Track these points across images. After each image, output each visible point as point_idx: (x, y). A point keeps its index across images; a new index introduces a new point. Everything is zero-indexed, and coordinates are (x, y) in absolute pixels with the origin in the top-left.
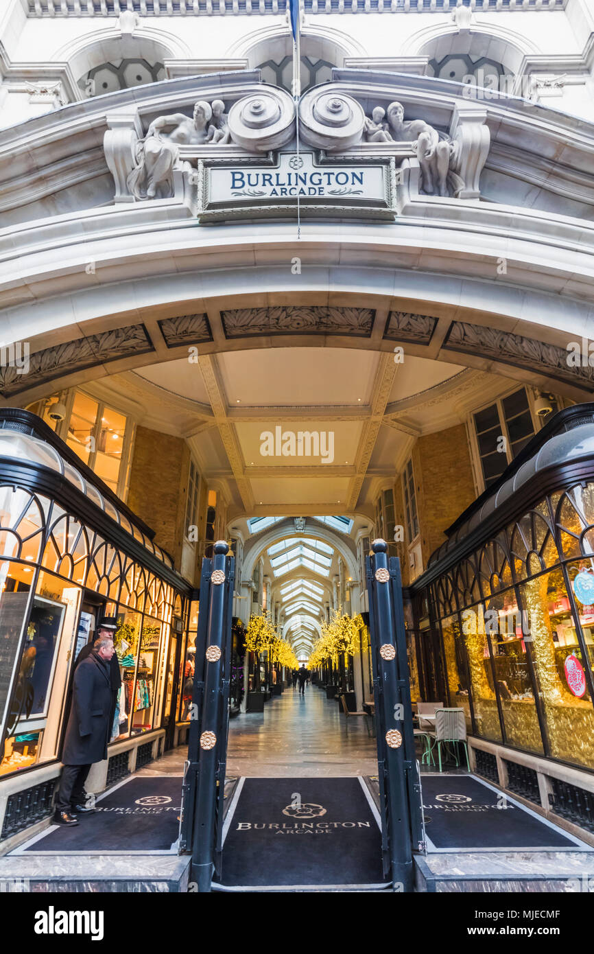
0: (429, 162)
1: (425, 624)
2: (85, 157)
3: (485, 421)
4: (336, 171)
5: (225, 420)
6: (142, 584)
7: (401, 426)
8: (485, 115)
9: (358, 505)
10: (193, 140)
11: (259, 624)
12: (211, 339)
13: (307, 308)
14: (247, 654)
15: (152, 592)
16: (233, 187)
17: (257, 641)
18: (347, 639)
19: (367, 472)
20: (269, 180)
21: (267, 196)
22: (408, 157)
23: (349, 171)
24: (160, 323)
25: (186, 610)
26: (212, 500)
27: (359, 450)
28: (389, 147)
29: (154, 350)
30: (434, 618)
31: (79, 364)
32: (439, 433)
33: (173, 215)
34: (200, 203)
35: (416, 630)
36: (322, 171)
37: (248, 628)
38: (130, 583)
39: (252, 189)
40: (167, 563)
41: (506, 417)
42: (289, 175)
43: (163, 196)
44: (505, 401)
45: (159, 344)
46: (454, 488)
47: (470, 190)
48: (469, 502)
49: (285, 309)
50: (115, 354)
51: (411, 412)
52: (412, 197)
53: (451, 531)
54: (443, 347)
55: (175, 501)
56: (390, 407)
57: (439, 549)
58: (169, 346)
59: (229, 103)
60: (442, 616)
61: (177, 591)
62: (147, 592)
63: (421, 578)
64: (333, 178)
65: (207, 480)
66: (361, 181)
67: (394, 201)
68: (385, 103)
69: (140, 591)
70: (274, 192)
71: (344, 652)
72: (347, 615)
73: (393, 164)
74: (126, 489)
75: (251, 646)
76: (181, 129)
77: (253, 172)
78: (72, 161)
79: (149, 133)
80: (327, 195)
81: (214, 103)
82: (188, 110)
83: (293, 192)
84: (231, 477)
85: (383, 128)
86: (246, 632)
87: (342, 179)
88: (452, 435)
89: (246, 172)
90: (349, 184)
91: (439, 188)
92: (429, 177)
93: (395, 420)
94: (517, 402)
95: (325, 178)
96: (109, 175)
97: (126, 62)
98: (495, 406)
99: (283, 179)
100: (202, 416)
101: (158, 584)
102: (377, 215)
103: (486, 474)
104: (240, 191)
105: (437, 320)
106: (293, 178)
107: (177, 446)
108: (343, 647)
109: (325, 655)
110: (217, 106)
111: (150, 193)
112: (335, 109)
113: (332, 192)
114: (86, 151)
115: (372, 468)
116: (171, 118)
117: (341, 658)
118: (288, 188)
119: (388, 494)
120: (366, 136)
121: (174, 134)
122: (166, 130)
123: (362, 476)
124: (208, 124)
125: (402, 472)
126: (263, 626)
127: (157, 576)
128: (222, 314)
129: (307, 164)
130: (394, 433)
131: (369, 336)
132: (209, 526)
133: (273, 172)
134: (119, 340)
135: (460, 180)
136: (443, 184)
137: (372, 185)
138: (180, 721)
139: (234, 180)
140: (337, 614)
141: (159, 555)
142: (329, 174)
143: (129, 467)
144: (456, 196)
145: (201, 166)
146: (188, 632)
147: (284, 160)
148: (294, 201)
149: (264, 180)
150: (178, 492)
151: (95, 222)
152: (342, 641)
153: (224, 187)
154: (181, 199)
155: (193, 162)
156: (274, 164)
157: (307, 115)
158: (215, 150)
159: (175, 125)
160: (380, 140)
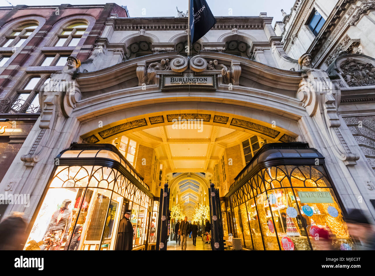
0: (225, 75)
1: (229, 209)
2: (131, 73)
3: (245, 144)
4: (200, 78)
5: (166, 143)
6: (140, 196)
7: (220, 145)
8: (240, 64)
9: (208, 169)
10: (160, 69)
11: (175, 209)
12: (164, 122)
13: (191, 114)
14: (171, 220)
15: (143, 198)
16: (171, 82)
17: (175, 215)
18: (205, 215)
19: (210, 159)
20: (181, 80)
21: (180, 85)
22: (219, 74)
23: (203, 78)
24: (150, 118)
25: (152, 204)
26: (161, 168)
27: (207, 152)
28: (215, 71)
29: (147, 125)
30: (231, 207)
31: (125, 129)
32: (232, 147)
33: (154, 89)
34: (162, 86)
35: (226, 211)
36: (196, 78)
37: (172, 211)
38: (137, 196)
39: (176, 82)
40: (148, 188)
41: (252, 143)
42: (187, 79)
43: (152, 84)
44: (251, 138)
45: (149, 123)
46: (237, 165)
47: (236, 83)
48: (242, 169)
49: (185, 114)
50: (135, 127)
51: (223, 141)
52: (221, 85)
53: (236, 179)
54: (231, 125)
55: (150, 168)
56: (217, 140)
57: (232, 185)
58: (152, 124)
59: (170, 60)
60: (234, 206)
61: (150, 198)
62: (141, 198)
63: (227, 194)
64: (199, 79)
65: (160, 161)
66: (206, 81)
67: (215, 86)
68: (213, 60)
69: (139, 198)
70: (182, 83)
71: (203, 219)
72: (204, 206)
73: (215, 76)
74: (136, 165)
75: (172, 217)
76: (157, 66)
77: (177, 78)
78: (127, 75)
79: (149, 67)
81: (167, 59)
82: (159, 61)
83: (188, 83)
84: (167, 160)
85: (212, 67)
86: (171, 212)
87: (201, 80)
88: (235, 148)
89: (175, 78)
90: (203, 82)
91: (228, 82)
92: (225, 79)
93: (218, 143)
94: (254, 139)
95: (196, 80)
96: (137, 78)
97: (141, 42)
98: (248, 140)
99: (185, 80)
100: (159, 142)
101: (145, 195)
102: (209, 89)
103: (246, 161)
104: (173, 83)
105: (228, 118)
106: (188, 79)
107: (151, 151)
108: (203, 217)
109: (197, 220)
110: (167, 60)
111: (148, 83)
112: (200, 62)
113: (198, 83)
114: (131, 72)
115: (212, 158)
116: (154, 63)
117: (203, 221)
118: (186, 82)
119: (217, 166)
120: (208, 68)
121: (155, 67)
122: (153, 66)
123: (209, 160)
124: (165, 65)
125: (221, 159)
126: (176, 210)
127: (144, 193)
128: (167, 115)
129: (192, 76)
130: (218, 147)
131: (209, 121)
132: (160, 176)
133: (182, 78)
134: (137, 123)
136: (229, 81)
137: (209, 82)
138: (149, 243)
139: (171, 80)
140: (201, 205)
141: (145, 186)
142: (197, 79)
143: (137, 158)
145: (162, 76)
146: (153, 211)
147: (185, 75)
148: (188, 86)
149: (180, 80)
150: (151, 166)
151: (132, 91)
152: (203, 215)
153: (168, 82)
154: (156, 85)
155: (160, 75)
156: (183, 76)
157: (191, 63)
158: (166, 72)
159: (156, 65)
160: (212, 69)
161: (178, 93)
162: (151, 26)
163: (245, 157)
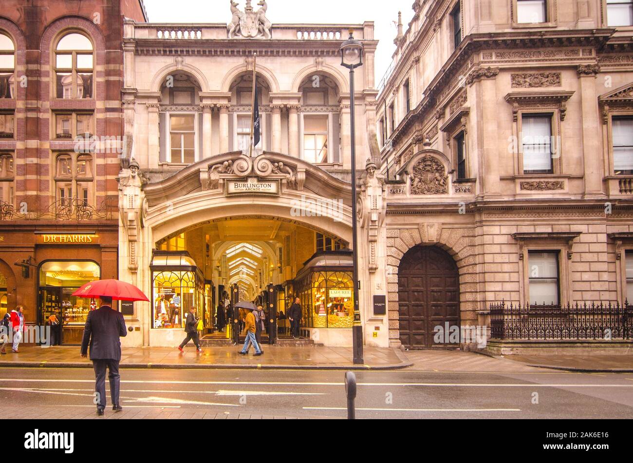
0: (290, 181)
4: (264, 183)
8: (305, 170)
10: (223, 172)
16: (235, 188)
20: (245, 186)
21: (244, 191)
23: (267, 184)
33: (218, 194)
34: (226, 192)
36: (260, 183)
39: (240, 188)
42: (250, 184)
47: (301, 188)
52: (285, 190)
59: (233, 161)
64: (262, 186)
66: (270, 186)
67: (279, 192)
68: (278, 162)
70: (246, 189)
73: (279, 181)
76: (220, 169)
77: (240, 183)
79: (211, 172)
80: (261, 191)
81: (229, 161)
82: (222, 163)
83: (252, 189)
85: (277, 170)
87: (265, 186)
89: (238, 183)
90: (267, 188)
92: (289, 185)
95: (260, 186)
99: (249, 186)
102: (273, 196)
104: (237, 189)
106: (252, 185)
111: (211, 187)
112: (264, 167)
113: (262, 189)
116: (217, 166)
118: (250, 188)
120: (273, 171)
121: (218, 171)
122: (216, 169)
124: (227, 167)
129: (255, 181)
133: (246, 183)
135: (298, 186)
136: (293, 187)
137: (272, 188)
139: (235, 185)
144: (297, 190)
145: (226, 181)
147: (249, 180)
148: (252, 192)
151: (197, 197)
153: (232, 188)
154: (220, 190)
155: (224, 179)
156: (246, 181)
157: (256, 169)
158: (229, 176)
159: (218, 168)
160: (276, 173)
161: (242, 199)
162: (192, 51)
163: (317, 240)
